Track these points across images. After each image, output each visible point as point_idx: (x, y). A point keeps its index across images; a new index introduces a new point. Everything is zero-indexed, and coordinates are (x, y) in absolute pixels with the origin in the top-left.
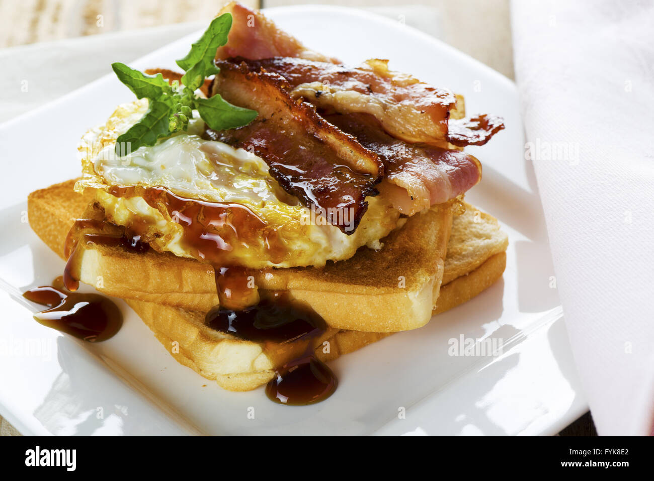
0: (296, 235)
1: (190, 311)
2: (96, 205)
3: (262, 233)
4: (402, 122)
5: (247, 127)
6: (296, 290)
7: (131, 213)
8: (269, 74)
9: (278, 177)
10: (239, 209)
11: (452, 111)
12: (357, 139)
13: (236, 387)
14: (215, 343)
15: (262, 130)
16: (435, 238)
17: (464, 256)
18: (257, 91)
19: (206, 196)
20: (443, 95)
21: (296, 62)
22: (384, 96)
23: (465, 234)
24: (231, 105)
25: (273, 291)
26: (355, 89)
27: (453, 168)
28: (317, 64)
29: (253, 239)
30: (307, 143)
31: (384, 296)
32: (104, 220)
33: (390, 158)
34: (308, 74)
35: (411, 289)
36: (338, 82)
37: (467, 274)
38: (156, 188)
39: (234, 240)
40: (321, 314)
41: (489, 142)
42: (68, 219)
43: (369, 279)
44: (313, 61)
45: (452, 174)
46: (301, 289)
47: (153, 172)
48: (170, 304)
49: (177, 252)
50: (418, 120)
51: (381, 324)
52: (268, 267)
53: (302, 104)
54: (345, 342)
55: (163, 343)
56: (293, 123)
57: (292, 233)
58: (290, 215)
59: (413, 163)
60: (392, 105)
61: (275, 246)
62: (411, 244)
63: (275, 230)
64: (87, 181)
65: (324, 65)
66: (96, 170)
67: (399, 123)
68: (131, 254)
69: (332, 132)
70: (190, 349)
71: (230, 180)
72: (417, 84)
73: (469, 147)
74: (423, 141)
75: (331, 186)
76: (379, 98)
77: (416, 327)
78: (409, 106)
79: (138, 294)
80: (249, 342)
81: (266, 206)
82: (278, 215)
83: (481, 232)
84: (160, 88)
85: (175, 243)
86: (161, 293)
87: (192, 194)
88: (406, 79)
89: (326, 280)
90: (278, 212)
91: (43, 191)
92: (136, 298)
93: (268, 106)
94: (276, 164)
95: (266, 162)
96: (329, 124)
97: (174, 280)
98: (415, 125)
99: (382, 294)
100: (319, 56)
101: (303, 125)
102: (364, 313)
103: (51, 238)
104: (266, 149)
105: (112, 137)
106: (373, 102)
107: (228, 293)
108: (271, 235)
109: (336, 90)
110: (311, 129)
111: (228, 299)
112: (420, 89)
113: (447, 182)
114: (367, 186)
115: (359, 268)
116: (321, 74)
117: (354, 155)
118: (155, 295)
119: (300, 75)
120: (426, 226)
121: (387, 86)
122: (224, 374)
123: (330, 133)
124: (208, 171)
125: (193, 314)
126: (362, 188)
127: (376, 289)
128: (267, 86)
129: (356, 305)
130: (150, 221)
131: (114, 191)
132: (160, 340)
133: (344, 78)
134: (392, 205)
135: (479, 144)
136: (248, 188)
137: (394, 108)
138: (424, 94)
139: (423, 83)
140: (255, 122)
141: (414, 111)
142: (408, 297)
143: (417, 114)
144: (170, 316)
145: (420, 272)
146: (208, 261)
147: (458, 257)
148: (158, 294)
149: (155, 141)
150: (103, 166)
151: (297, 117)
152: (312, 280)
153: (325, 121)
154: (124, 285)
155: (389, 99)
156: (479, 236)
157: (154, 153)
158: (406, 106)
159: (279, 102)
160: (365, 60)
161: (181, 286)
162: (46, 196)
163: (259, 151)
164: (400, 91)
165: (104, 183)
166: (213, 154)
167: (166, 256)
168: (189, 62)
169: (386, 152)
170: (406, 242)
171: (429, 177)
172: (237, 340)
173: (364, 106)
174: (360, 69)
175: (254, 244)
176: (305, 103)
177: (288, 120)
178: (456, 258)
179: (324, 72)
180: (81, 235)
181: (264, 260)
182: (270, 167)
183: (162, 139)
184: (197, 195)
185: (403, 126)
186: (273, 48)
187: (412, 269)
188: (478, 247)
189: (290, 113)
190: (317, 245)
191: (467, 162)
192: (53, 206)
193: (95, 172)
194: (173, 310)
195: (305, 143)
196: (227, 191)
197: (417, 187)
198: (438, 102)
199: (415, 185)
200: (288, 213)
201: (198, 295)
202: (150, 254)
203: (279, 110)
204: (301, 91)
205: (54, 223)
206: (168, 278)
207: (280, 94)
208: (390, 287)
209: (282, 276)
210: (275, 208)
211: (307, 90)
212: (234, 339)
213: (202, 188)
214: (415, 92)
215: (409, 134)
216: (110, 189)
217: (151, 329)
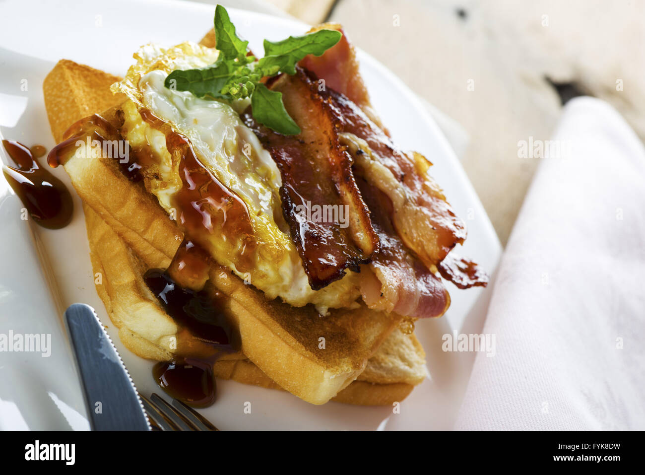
0: (270, 259)
1: (136, 255)
2: (120, 113)
3: (245, 238)
4: (411, 225)
5: (284, 137)
6: (236, 302)
7: (146, 142)
8: (333, 108)
9: (284, 198)
10: (240, 204)
11: (458, 245)
12: (370, 214)
13: (132, 347)
14: (142, 299)
15: (295, 149)
16: (373, 339)
17: (381, 367)
18: (312, 113)
19: (218, 173)
20: (459, 226)
21: (357, 111)
22: (411, 191)
23: (392, 349)
24: (284, 110)
25: (217, 289)
26: (391, 169)
27: (428, 292)
28: (373, 126)
29: (234, 237)
30: (325, 186)
31: (306, 359)
32: (119, 130)
33: (384, 248)
34: (361, 128)
35: (332, 369)
36: (381, 153)
37: (374, 384)
38: (182, 136)
39: (218, 227)
40: (242, 336)
41: (468, 290)
42: (82, 105)
43: (303, 336)
44: (371, 120)
45: (424, 297)
46: (241, 305)
47: (185, 119)
48: (124, 239)
49: (164, 203)
50: (426, 232)
51: (286, 380)
52: (228, 267)
53: (343, 152)
54: (243, 371)
55: (93, 265)
56: (325, 162)
57: (269, 255)
58: (276, 238)
59: (400, 265)
60: (412, 204)
61: (248, 255)
62: (352, 330)
63: (257, 243)
64: (128, 88)
65: (378, 131)
66: (140, 84)
67: (408, 223)
68: (123, 176)
69: (353, 193)
70: (116, 288)
71: (243, 172)
72: (443, 201)
73: (450, 283)
74: (417, 252)
75: (324, 238)
76: (406, 191)
77: (311, 402)
78: (426, 216)
79: (104, 212)
80: (171, 318)
81: (262, 217)
82: (267, 231)
83: (407, 357)
84: (237, 53)
85: (167, 194)
86: (123, 225)
87: (208, 163)
88: (437, 190)
89: (268, 313)
90: (269, 229)
91: (75, 64)
92: (100, 214)
93: (314, 132)
94: (290, 186)
95: (282, 179)
96: (356, 185)
97: (143, 222)
98: (420, 234)
99: (304, 356)
100: (377, 119)
101: (332, 169)
102: (279, 361)
103: (56, 109)
104: (289, 168)
105: (169, 66)
106: (400, 191)
107: (182, 265)
108: (251, 245)
109: (376, 159)
110: (337, 177)
111: (178, 270)
112: (443, 207)
113: (416, 301)
114: (353, 259)
115: (298, 320)
116: (371, 136)
117: (359, 225)
118: (117, 223)
119: (353, 125)
120: (372, 323)
121: (418, 185)
122: (131, 329)
123: (351, 192)
124: (230, 151)
125: (138, 260)
126: (350, 259)
127: (304, 349)
128: (325, 115)
129: (277, 349)
130: (156, 159)
131: (145, 114)
132: (92, 261)
133: (388, 153)
134: (360, 287)
135: (460, 286)
136: (255, 190)
137: (413, 209)
138: (444, 214)
139: (448, 204)
140: (294, 138)
141: (427, 223)
142: (323, 374)
143: (428, 227)
144: (117, 249)
145: (347, 359)
146: (184, 228)
147: (377, 365)
148: (120, 224)
149: (203, 95)
150: (148, 85)
151: (332, 159)
152: (256, 303)
153: (353, 179)
154: (98, 197)
155: (413, 198)
156: (403, 359)
157: (195, 104)
158: (423, 213)
159: (325, 137)
160: (413, 150)
161: (145, 232)
162: (74, 71)
163: (282, 165)
164: (426, 198)
165: (141, 100)
166: (244, 140)
167: (150, 198)
168: (274, 48)
169: (383, 239)
170: (348, 325)
171: (405, 287)
172: (162, 310)
173: (390, 189)
174: (405, 155)
175: (232, 242)
176: (347, 153)
177: (322, 156)
178: (374, 364)
179: (375, 136)
180: (90, 130)
181: (230, 261)
182: (283, 185)
183: (208, 96)
184: (211, 167)
185: (410, 228)
186: (345, 85)
187: (341, 353)
188: (397, 367)
189: (327, 152)
190: (281, 278)
191: (441, 295)
192: (76, 84)
193: (138, 84)
194: (124, 245)
195: (324, 185)
196: (237, 181)
197: (392, 289)
198: (452, 230)
199: (391, 286)
200: (276, 236)
201: (153, 248)
202: (138, 186)
203: (321, 142)
204: (347, 139)
205: (68, 99)
206: (139, 217)
207: (332, 131)
208: (317, 356)
209: (234, 283)
210: (268, 223)
211: (352, 143)
212: (160, 307)
213: (219, 164)
214: (437, 207)
215: (410, 238)
216: (142, 109)
217: (90, 245)
